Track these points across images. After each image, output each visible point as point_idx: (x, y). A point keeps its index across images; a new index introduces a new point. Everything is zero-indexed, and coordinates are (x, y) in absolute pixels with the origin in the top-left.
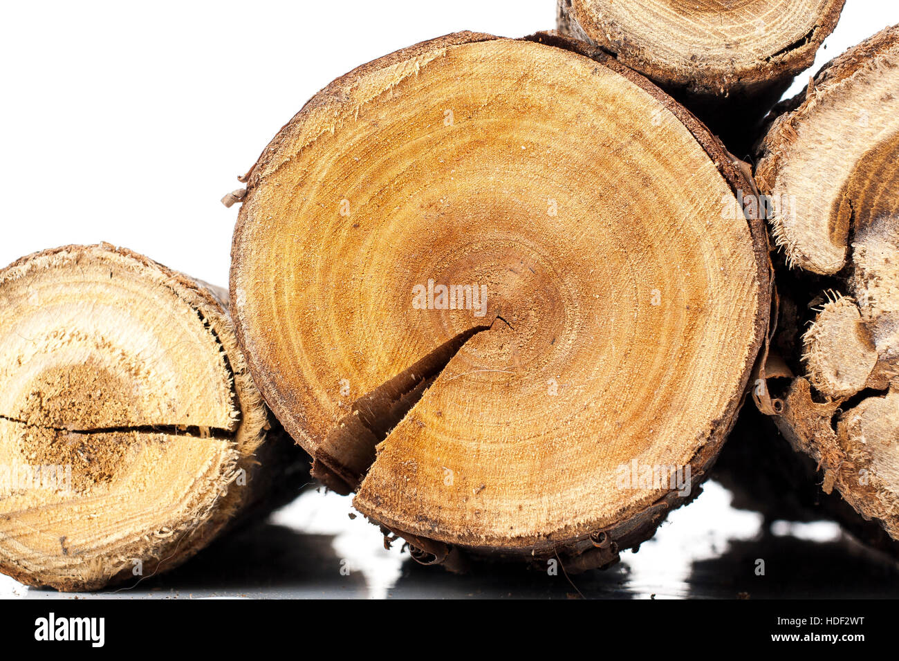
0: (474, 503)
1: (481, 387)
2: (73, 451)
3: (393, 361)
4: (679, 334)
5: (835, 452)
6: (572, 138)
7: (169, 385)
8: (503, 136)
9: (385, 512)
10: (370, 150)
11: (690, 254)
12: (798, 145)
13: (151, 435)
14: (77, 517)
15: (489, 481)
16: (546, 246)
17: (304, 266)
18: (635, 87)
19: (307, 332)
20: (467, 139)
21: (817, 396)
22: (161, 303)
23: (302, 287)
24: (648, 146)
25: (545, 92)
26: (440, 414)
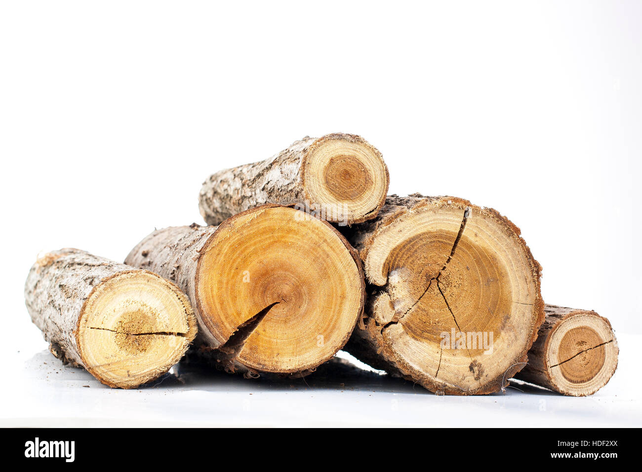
0: (276, 359)
1: (277, 322)
2: (133, 341)
3: (250, 313)
4: (338, 305)
5: (382, 341)
6: (305, 241)
7: (166, 319)
8: (283, 240)
9: (248, 362)
10: (241, 243)
11: (341, 279)
12: (374, 246)
13: (160, 336)
14: (134, 364)
15: (280, 351)
16: (297, 276)
17: (220, 282)
18: (324, 225)
19: (222, 304)
20: (272, 240)
21: (377, 324)
22: (163, 290)
23: (219, 289)
24: (328, 244)
25: (296, 225)
26: (264, 331)
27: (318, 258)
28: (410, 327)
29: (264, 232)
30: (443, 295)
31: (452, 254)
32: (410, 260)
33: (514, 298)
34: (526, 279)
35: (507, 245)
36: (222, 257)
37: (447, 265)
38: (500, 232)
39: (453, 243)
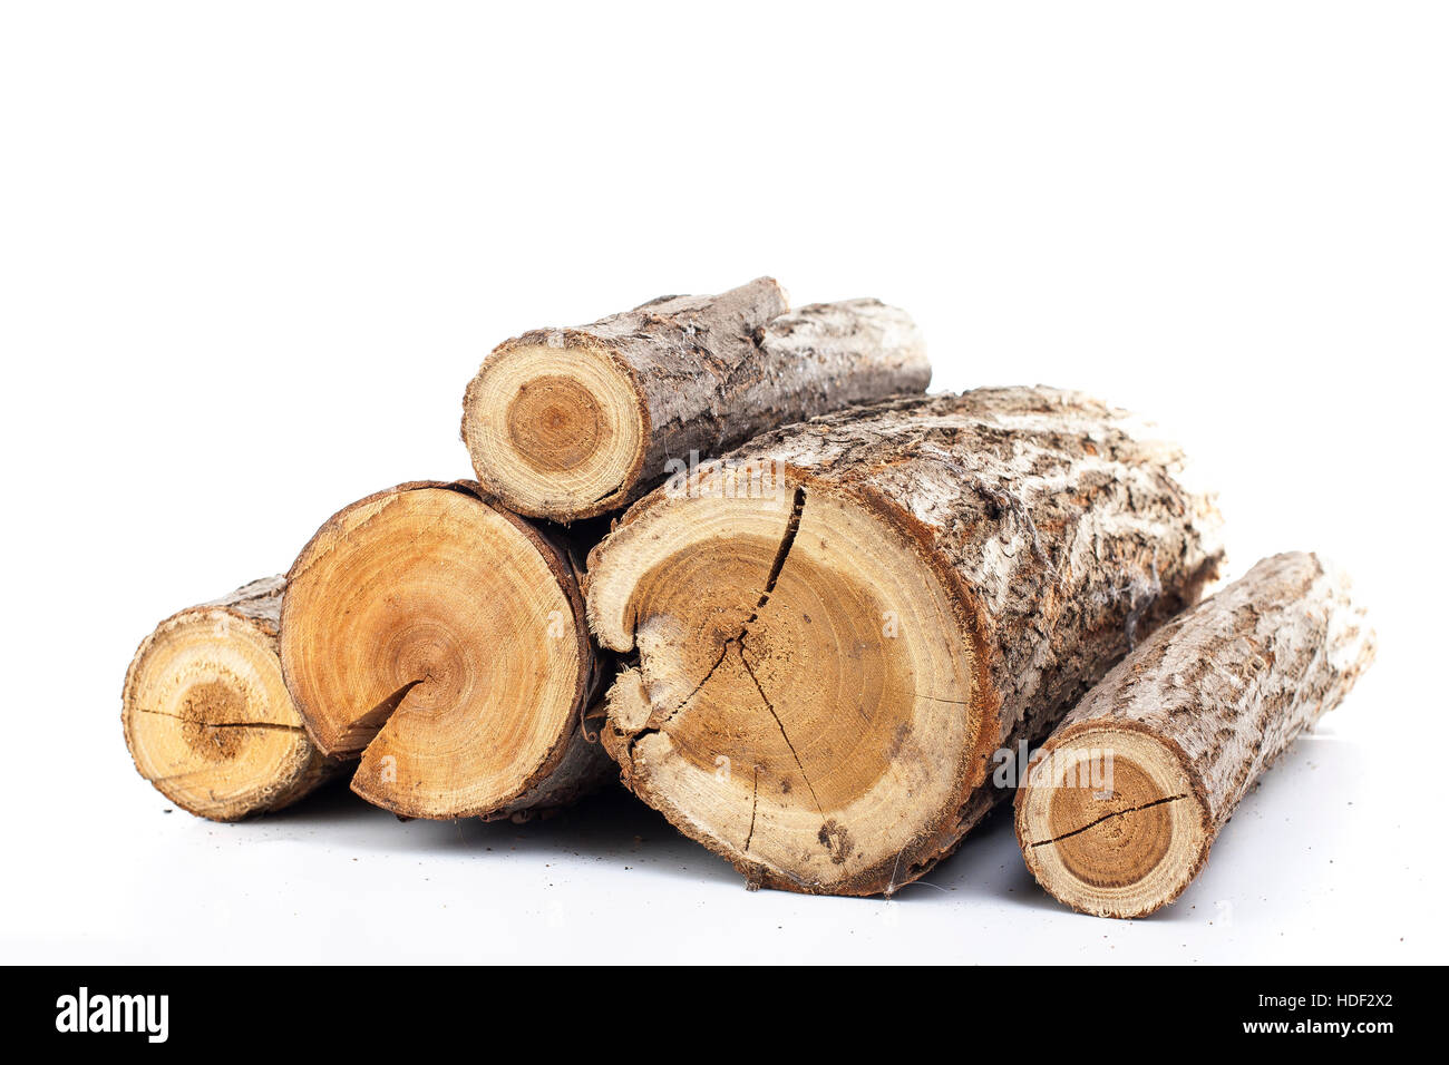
0: (415, 792)
1: (419, 719)
2: (212, 738)
3: (369, 700)
4: (531, 690)
6: (471, 558)
7: (263, 698)
8: (431, 555)
11: (538, 638)
12: (604, 568)
14: (218, 779)
15: (423, 778)
16: (455, 629)
17: (318, 637)
19: (321, 680)
20: (411, 556)
21: (618, 732)
22: (254, 648)
24: (515, 565)
25: (456, 525)
26: (396, 735)
27: (495, 593)
28: (685, 742)
29: (397, 540)
30: (752, 674)
31: (770, 588)
32: (679, 600)
33: (920, 686)
34: (948, 646)
35: (898, 567)
36: (323, 591)
37: (759, 612)
38: (880, 539)
39: (772, 564)
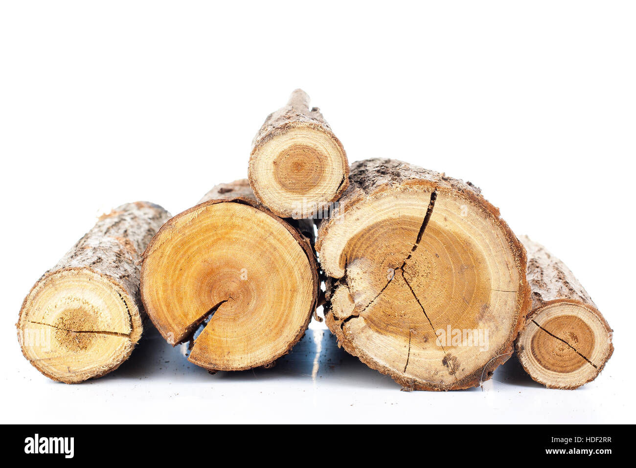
0: (227, 357)
1: (226, 320)
3: (196, 314)
5: (342, 336)
6: (250, 236)
7: (108, 318)
8: (227, 236)
10: (183, 244)
15: (231, 350)
17: (165, 284)
20: (215, 238)
22: (106, 289)
23: (165, 291)
24: (275, 237)
25: (240, 220)
26: (213, 330)
27: (265, 252)
28: (372, 321)
29: (207, 230)
30: (409, 285)
31: (418, 241)
32: (370, 250)
33: (494, 285)
34: (507, 264)
35: (483, 228)
36: (165, 260)
37: (413, 254)
38: (474, 215)
39: (419, 230)
